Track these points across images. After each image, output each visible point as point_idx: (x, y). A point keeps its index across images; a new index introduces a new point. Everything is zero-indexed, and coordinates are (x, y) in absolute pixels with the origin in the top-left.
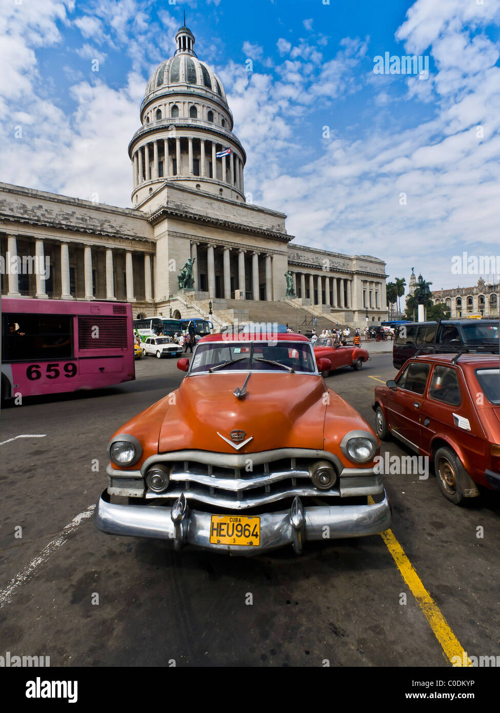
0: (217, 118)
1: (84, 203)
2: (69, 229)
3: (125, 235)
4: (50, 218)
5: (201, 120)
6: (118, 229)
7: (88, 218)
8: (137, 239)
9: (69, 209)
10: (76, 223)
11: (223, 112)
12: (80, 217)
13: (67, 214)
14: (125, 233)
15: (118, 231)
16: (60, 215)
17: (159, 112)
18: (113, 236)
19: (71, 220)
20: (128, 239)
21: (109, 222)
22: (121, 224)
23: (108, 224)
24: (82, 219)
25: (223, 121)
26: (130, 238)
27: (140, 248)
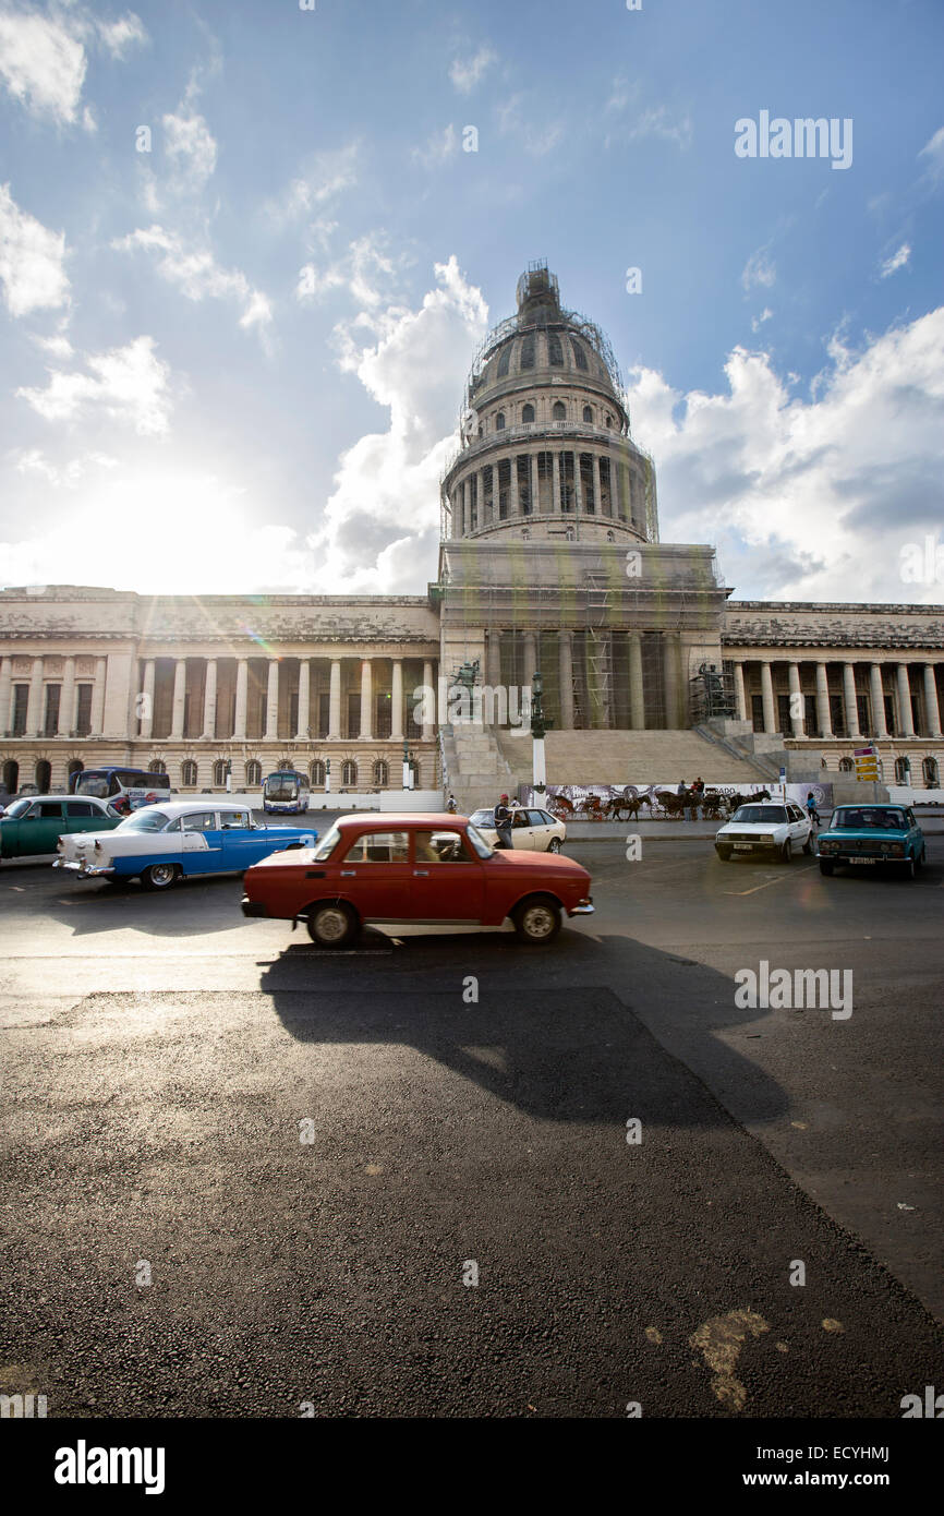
0: (600, 418)
1: (332, 599)
2: (308, 641)
3: (388, 636)
4: (288, 630)
5: (575, 422)
6: (381, 628)
7: (336, 620)
8: (408, 640)
9: (311, 612)
10: (320, 630)
11: (608, 406)
12: (327, 620)
13: (310, 620)
14: (392, 633)
15: (379, 632)
16: (300, 623)
17: (501, 416)
18: (370, 641)
19: (315, 627)
20: (394, 641)
21: (368, 620)
22: (385, 620)
23: (366, 623)
24: (329, 623)
25: (608, 420)
26: (397, 640)
27: (414, 653)
